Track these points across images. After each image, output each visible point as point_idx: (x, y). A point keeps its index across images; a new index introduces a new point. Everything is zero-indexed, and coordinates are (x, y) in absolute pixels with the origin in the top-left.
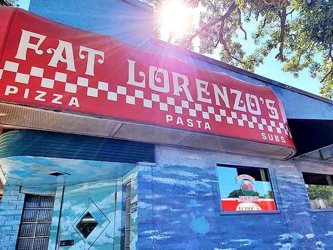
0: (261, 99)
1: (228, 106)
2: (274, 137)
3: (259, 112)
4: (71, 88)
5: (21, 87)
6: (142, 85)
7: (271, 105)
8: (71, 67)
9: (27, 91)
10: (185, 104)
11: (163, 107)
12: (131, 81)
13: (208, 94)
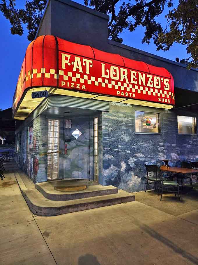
0: (162, 79)
1: (144, 84)
2: (164, 100)
3: (159, 87)
4: (82, 81)
5: (66, 81)
6: (108, 77)
7: (167, 82)
8: (81, 71)
9: (68, 83)
10: (125, 85)
11: (116, 87)
12: (104, 75)
13: (136, 79)
